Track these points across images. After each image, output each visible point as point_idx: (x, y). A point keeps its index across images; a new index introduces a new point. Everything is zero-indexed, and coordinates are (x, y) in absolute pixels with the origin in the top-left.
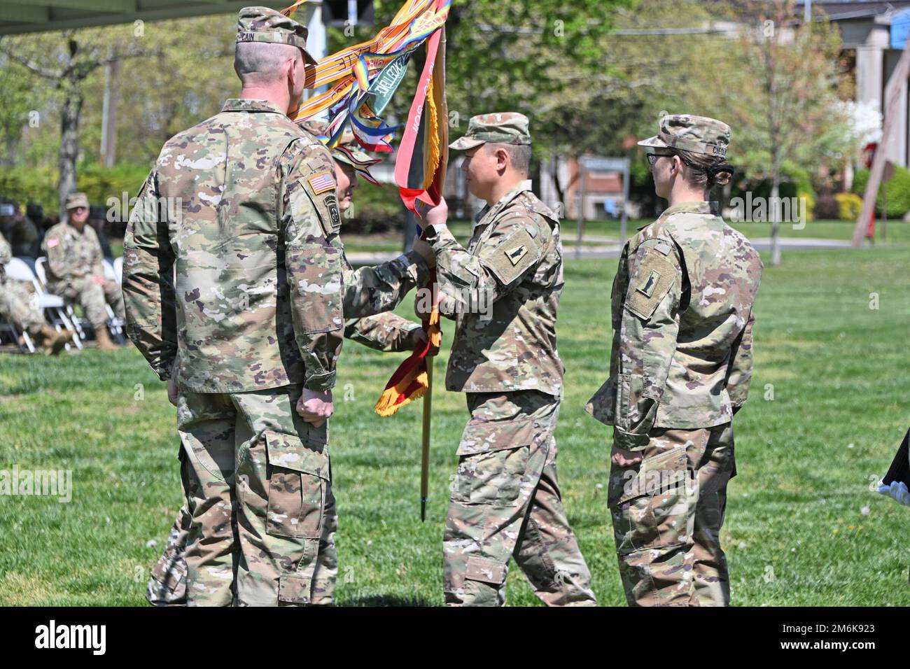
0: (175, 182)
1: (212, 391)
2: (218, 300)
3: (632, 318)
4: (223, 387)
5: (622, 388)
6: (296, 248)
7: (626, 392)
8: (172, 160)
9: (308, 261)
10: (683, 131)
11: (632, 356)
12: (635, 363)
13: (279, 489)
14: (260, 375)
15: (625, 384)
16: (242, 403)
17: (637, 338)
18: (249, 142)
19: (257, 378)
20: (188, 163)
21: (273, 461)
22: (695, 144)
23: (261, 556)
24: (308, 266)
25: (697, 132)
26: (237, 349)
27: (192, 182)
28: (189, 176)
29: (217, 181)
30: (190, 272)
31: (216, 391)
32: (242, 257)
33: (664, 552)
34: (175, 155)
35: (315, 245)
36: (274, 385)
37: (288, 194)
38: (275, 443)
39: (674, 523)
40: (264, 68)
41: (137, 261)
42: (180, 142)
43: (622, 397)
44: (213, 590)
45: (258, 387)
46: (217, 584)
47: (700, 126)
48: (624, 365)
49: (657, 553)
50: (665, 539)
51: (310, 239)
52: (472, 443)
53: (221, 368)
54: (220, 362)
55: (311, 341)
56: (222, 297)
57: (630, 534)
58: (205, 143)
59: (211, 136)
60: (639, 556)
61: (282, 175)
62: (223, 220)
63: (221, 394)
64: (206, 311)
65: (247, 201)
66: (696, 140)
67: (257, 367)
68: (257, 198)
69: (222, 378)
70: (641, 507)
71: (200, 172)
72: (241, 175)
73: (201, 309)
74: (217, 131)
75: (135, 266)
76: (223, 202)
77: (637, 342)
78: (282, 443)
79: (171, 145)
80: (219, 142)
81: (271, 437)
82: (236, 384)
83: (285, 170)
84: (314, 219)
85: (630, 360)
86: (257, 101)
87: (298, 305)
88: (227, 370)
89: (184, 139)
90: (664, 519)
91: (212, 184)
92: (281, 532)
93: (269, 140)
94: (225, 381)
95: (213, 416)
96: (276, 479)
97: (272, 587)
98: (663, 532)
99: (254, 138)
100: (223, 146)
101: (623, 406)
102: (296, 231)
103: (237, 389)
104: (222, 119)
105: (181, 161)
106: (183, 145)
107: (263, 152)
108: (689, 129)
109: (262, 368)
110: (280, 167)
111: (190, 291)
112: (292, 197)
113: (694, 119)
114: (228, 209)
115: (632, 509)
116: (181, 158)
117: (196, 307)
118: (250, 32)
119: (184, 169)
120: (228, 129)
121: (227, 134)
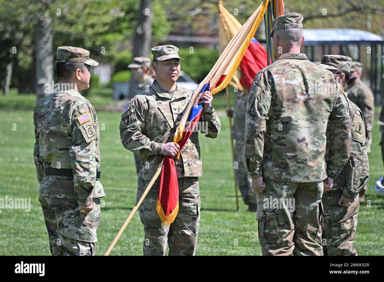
2: (315, 142)
3: (356, 143)
5: (355, 173)
7: (357, 174)
11: (359, 159)
12: (360, 162)
15: (356, 171)
17: (360, 151)
18: (314, 73)
20: (288, 81)
26: (319, 163)
27: (294, 90)
30: (300, 130)
31: (309, 181)
32: (324, 123)
42: (280, 72)
43: (354, 176)
48: (355, 163)
53: (313, 171)
54: (314, 169)
55: (348, 157)
56: (317, 140)
58: (292, 73)
59: (293, 70)
62: (312, 107)
64: (309, 146)
65: (326, 98)
68: (330, 97)
69: (313, 175)
71: (296, 85)
73: (307, 146)
74: (294, 67)
76: (308, 99)
77: (360, 153)
79: (277, 74)
80: (298, 72)
82: (318, 178)
85: (358, 161)
87: (346, 143)
88: (316, 172)
91: (300, 91)
93: (323, 72)
94: (314, 177)
99: (316, 71)
100: (300, 74)
101: (354, 180)
105: (284, 81)
107: (324, 77)
111: (301, 138)
114: (314, 102)
115: (345, 225)
116: (283, 79)
117: (305, 145)
118: (295, 24)
119: (287, 84)
120: (300, 67)
121: (300, 69)
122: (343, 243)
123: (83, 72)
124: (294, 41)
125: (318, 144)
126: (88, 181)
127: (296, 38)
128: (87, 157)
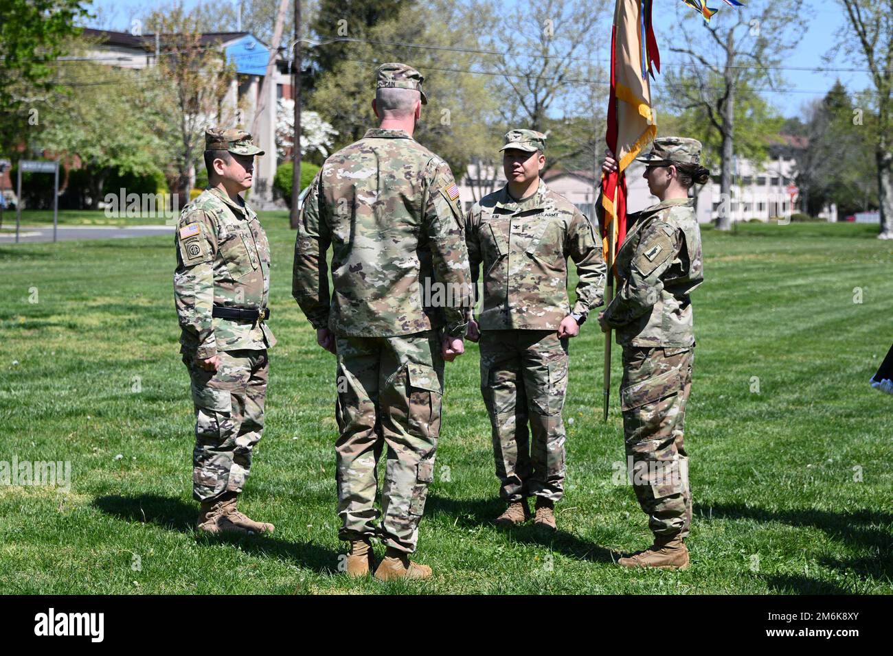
0: (339, 188)
1: (368, 335)
2: (378, 272)
4: (377, 333)
6: (442, 239)
8: (334, 173)
9: (451, 247)
10: (675, 148)
13: (416, 403)
14: (405, 324)
16: (393, 343)
18: (396, 160)
19: (403, 326)
20: (347, 174)
21: (413, 384)
22: (684, 157)
23: (404, 449)
24: (452, 252)
25: (686, 148)
26: (389, 306)
27: (353, 187)
28: (350, 183)
29: (370, 186)
30: (354, 253)
31: (371, 336)
32: (396, 242)
33: (663, 442)
34: (336, 169)
35: (455, 236)
36: (415, 331)
37: (431, 199)
38: (414, 371)
39: (670, 421)
40: (402, 107)
41: (310, 247)
42: (338, 159)
44: (361, 475)
45: (404, 332)
46: (364, 470)
47: (688, 144)
49: (658, 442)
50: (664, 433)
51: (451, 232)
52: (559, 373)
53: (377, 319)
54: (378, 315)
56: (380, 270)
57: (639, 430)
58: (359, 160)
59: (363, 155)
60: (645, 445)
61: (426, 185)
62: (380, 215)
63: (376, 338)
64: (367, 279)
66: (685, 154)
67: (403, 319)
70: (649, 411)
71: (358, 180)
72: (393, 183)
73: (364, 278)
74: (367, 152)
75: (308, 250)
76: (378, 203)
78: (418, 371)
79: (331, 162)
80: (370, 160)
81: (411, 367)
82: (388, 331)
83: (428, 181)
84: (452, 218)
86: (396, 130)
88: (382, 321)
89: (342, 158)
90: (664, 418)
91: (367, 189)
92: (418, 432)
93: (412, 160)
94: (379, 329)
95: (367, 352)
96: (413, 397)
97: (413, 470)
98: (662, 428)
99: (399, 158)
100: (374, 163)
102: (441, 227)
103: (388, 334)
104: (368, 142)
105: (341, 173)
106: (342, 162)
107: (409, 167)
108: (680, 147)
109: (407, 320)
110: (424, 179)
111: (354, 264)
112: (435, 201)
113: (682, 140)
114: (384, 207)
115: (642, 412)
116: (341, 171)
117: (359, 276)
118: (391, 81)
119: (345, 178)
120: (376, 151)
121: (376, 154)
122: (643, 442)
123: (227, 163)
124: (389, 108)
125: (382, 276)
126: (190, 323)
127: (389, 104)
128: (191, 288)
